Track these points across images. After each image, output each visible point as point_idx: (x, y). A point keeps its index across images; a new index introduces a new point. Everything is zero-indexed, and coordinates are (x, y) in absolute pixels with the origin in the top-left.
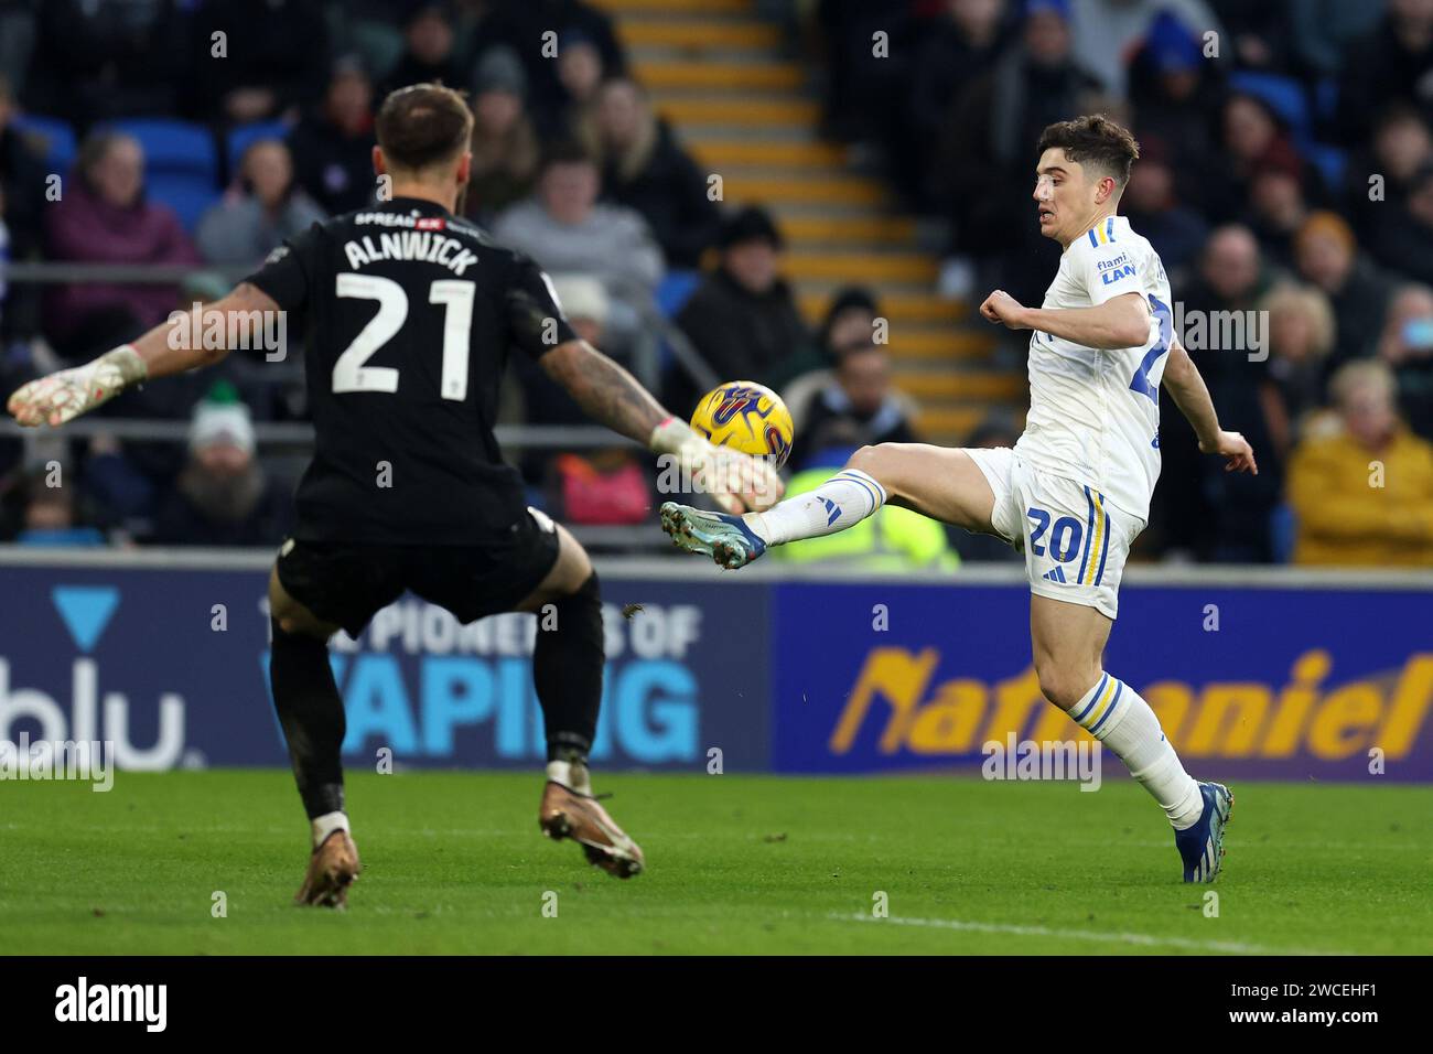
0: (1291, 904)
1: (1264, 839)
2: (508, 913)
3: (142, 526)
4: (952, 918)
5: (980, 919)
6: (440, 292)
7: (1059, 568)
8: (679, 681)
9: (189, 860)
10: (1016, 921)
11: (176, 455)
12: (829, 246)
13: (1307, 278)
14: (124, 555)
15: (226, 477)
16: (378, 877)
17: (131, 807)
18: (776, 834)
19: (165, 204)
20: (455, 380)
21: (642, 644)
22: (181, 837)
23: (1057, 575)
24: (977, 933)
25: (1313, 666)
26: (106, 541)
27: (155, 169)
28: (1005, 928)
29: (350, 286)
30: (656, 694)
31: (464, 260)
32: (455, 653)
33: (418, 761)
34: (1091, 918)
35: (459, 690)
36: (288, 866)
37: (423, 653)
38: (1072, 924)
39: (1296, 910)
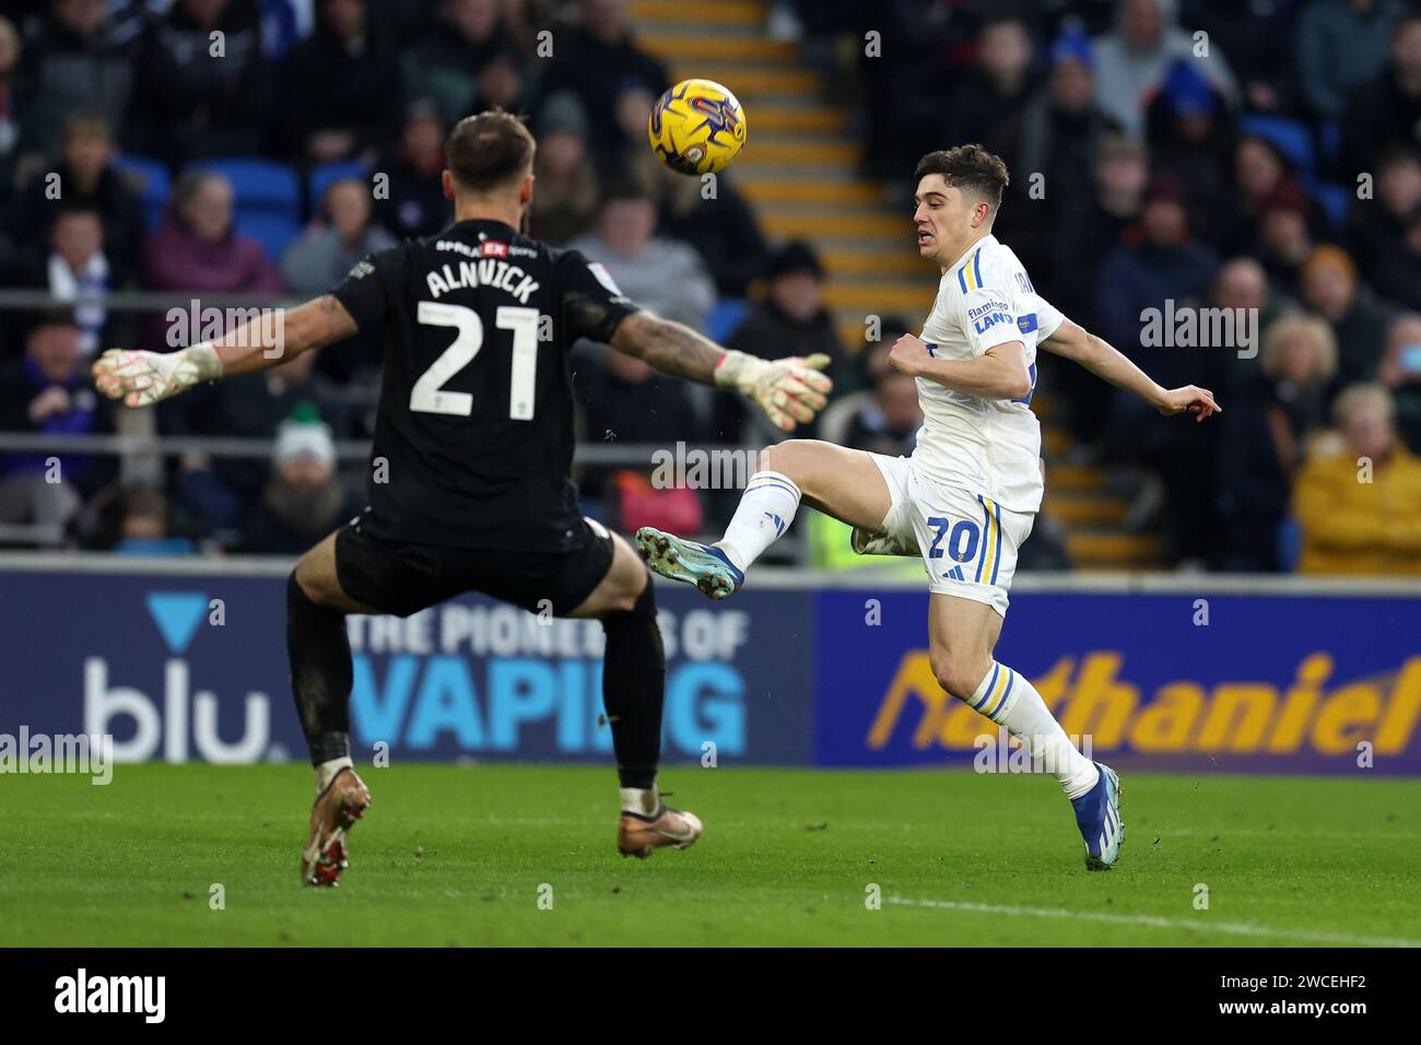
0: (1295, 889)
1: (1271, 828)
2: (568, 896)
3: (229, 536)
4: (980, 901)
5: (1006, 901)
6: (506, 317)
7: (958, 568)
8: (728, 681)
9: (272, 846)
10: (1039, 904)
11: (261, 472)
12: (868, 277)
13: (1312, 307)
14: (213, 563)
15: (309, 492)
16: (449, 863)
17: (219, 797)
18: (816, 824)
19: (251, 239)
20: (522, 402)
21: (694, 647)
22: (266, 825)
23: (956, 574)
24: (1003, 915)
25: (1316, 668)
26: (196, 549)
27: (244, 205)
28: (1031, 910)
29: (432, 314)
30: (706, 693)
31: (527, 288)
32: (520, 655)
33: (489, 755)
34: (1110, 901)
35: (523, 689)
36: (364, 853)
37: (490, 655)
38: (1091, 907)
39: (1300, 895)
